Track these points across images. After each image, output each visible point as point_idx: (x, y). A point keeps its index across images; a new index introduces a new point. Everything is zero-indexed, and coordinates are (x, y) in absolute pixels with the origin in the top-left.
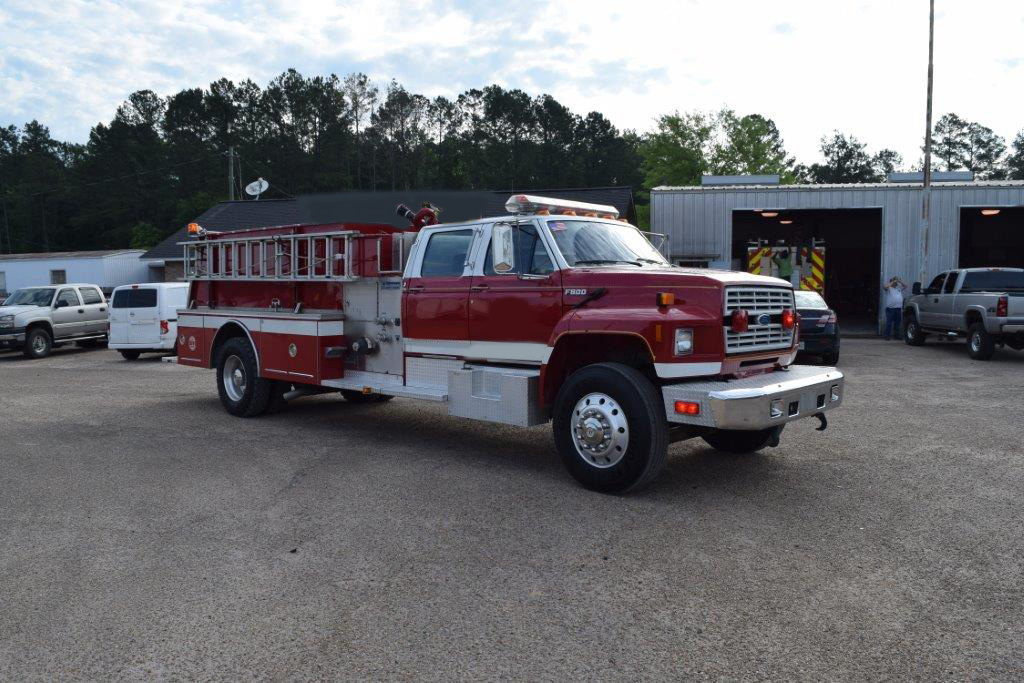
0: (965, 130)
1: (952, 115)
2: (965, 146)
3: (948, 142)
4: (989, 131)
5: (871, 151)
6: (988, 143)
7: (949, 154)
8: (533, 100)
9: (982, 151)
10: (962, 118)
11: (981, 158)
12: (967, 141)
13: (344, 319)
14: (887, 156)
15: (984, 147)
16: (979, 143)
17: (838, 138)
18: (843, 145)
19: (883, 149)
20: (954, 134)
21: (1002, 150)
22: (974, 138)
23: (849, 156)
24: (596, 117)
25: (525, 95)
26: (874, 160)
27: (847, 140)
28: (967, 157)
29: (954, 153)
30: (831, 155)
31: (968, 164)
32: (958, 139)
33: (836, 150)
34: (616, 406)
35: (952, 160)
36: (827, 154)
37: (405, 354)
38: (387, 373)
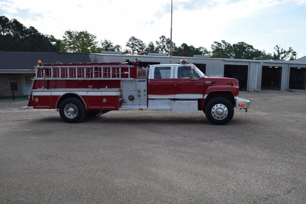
0: (136, 41)
1: (133, 37)
2: (136, 45)
3: (132, 44)
4: (142, 42)
5: (114, 45)
6: (142, 45)
7: (133, 47)
8: (10, 20)
9: (141, 47)
10: (136, 38)
11: (140, 48)
12: (137, 44)
13: (120, 91)
14: (118, 47)
15: (141, 46)
16: (140, 44)
17: (105, 40)
18: (107, 43)
19: (117, 45)
20: (134, 42)
21: (145, 47)
22: (139, 43)
23: (108, 46)
24: (32, 28)
25: (7, 18)
26: (115, 47)
27: (108, 41)
28: (137, 48)
29: (134, 47)
30: (104, 45)
31: (137, 50)
32: (135, 43)
33: (105, 44)
34: (225, 106)
35: (134, 49)
36: (102, 45)
37: (148, 99)
38: (140, 105)
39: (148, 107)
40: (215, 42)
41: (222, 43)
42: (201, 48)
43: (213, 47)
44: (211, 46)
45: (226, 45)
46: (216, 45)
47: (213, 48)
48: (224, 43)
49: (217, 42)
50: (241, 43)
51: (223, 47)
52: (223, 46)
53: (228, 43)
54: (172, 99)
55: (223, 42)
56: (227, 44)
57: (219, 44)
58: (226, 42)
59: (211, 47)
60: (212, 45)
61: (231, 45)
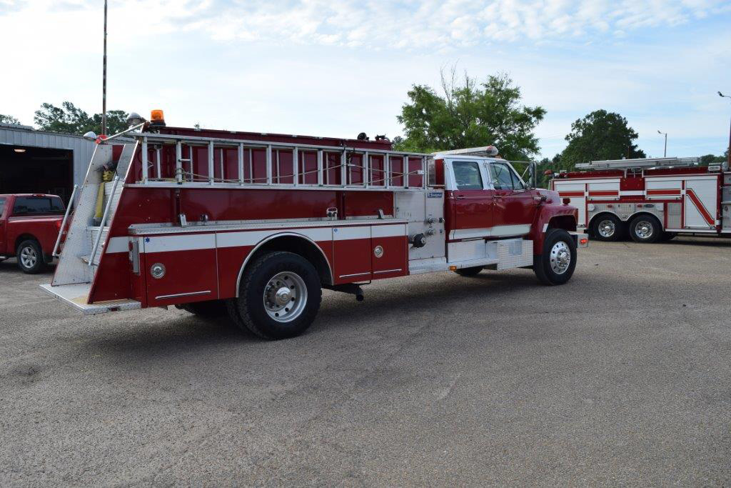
34: (566, 246)
37: (447, 241)
38: (433, 257)
39: (447, 262)
40: (47, 106)
41: (65, 110)
42: (4, 117)
43: (40, 118)
44: (35, 115)
45: (76, 115)
46: (48, 112)
47: (40, 121)
48: (68, 108)
49: (51, 106)
50: (115, 112)
51: (68, 118)
52: (66, 117)
53: (79, 110)
54: (487, 239)
55: (69, 106)
56: (78, 113)
57: (56, 110)
58: (76, 107)
59: (36, 118)
60: (39, 113)
61: (89, 117)
